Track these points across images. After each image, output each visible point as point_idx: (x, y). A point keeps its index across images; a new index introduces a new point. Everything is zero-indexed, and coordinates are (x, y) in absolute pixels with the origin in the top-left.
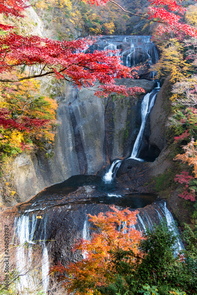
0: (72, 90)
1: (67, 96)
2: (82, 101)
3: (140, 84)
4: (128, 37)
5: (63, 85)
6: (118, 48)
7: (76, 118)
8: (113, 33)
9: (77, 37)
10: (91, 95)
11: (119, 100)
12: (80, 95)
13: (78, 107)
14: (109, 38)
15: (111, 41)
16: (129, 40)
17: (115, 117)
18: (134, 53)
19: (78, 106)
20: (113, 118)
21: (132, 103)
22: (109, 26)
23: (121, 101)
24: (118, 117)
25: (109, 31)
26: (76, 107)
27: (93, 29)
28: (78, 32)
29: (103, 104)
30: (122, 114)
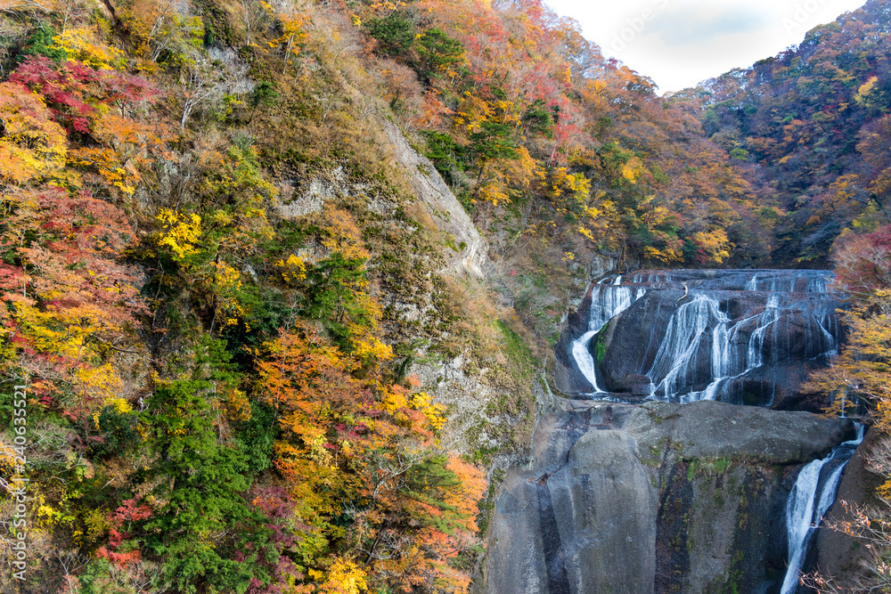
0: (558, 435)
1: (537, 455)
2: (583, 472)
3: (788, 427)
4: (764, 274)
5: (525, 420)
6: (723, 307)
7: (561, 527)
8: (724, 259)
9: (602, 274)
10: (616, 456)
11: (708, 476)
12: (579, 453)
13: (570, 491)
14: (703, 277)
15: (705, 286)
16: (765, 283)
17: (694, 533)
18: (775, 326)
19: (568, 487)
20: (684, 538)
21: (754, 489)
22: (709, 242)
23: (715, 479)
24: (705, 533)
25: (710, 255)
26: (564, 491)
27: (654, 249)
28: (605, 260)
29: (655, 486)
30: (716, 527)
